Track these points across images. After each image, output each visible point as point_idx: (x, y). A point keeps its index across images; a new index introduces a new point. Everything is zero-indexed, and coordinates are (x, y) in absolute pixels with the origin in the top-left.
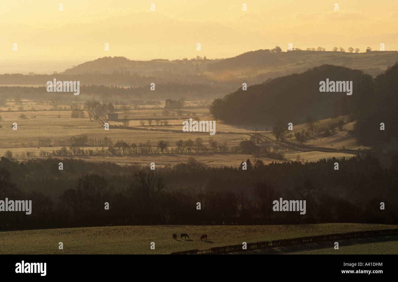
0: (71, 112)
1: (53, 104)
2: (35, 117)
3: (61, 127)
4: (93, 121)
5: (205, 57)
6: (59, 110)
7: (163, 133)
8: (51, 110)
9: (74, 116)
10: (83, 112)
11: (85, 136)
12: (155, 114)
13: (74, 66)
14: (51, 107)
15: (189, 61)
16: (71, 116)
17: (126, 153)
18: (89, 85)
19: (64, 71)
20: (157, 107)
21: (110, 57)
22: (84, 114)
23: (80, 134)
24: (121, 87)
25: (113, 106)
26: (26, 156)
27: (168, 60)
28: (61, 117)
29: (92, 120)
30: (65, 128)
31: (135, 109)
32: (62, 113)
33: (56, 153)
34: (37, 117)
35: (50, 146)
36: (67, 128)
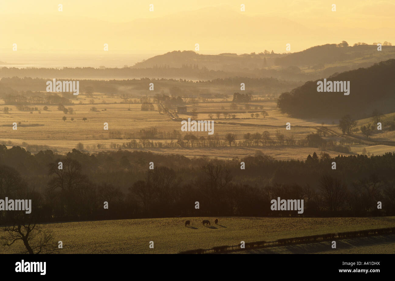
0: (141, 105)
1: (123, 97)
2: (105, 110)
3: (131, 120)
4: (162, 114)
5: (273, 51)
6: (129, 104)
7: (231, 127)
8: (121, 103)
9: (144, 109)
10: (153, 105)
11: (155, 129)
12: (223, 108)
13: (144, 60)
14: (122, 100)
15: (257, 55)
16: (140, 110)
17: (194, 146)
18: (158, 79)
19: (135, 64)
20: (225, 100)
21: (179, 51)
22: (153, 107)
23: (150, 127)
24: (190, 81)
25: (182, 99)
26: (97, 148)
27: (236, 54)
28: (131, 110)
29: (161, 112)
30: (135, 121)
31: (204, 102)
32: (132, 106)
33: (126, 146)
34: (107, 110)
35: (121, 139)
36: (136, 121)
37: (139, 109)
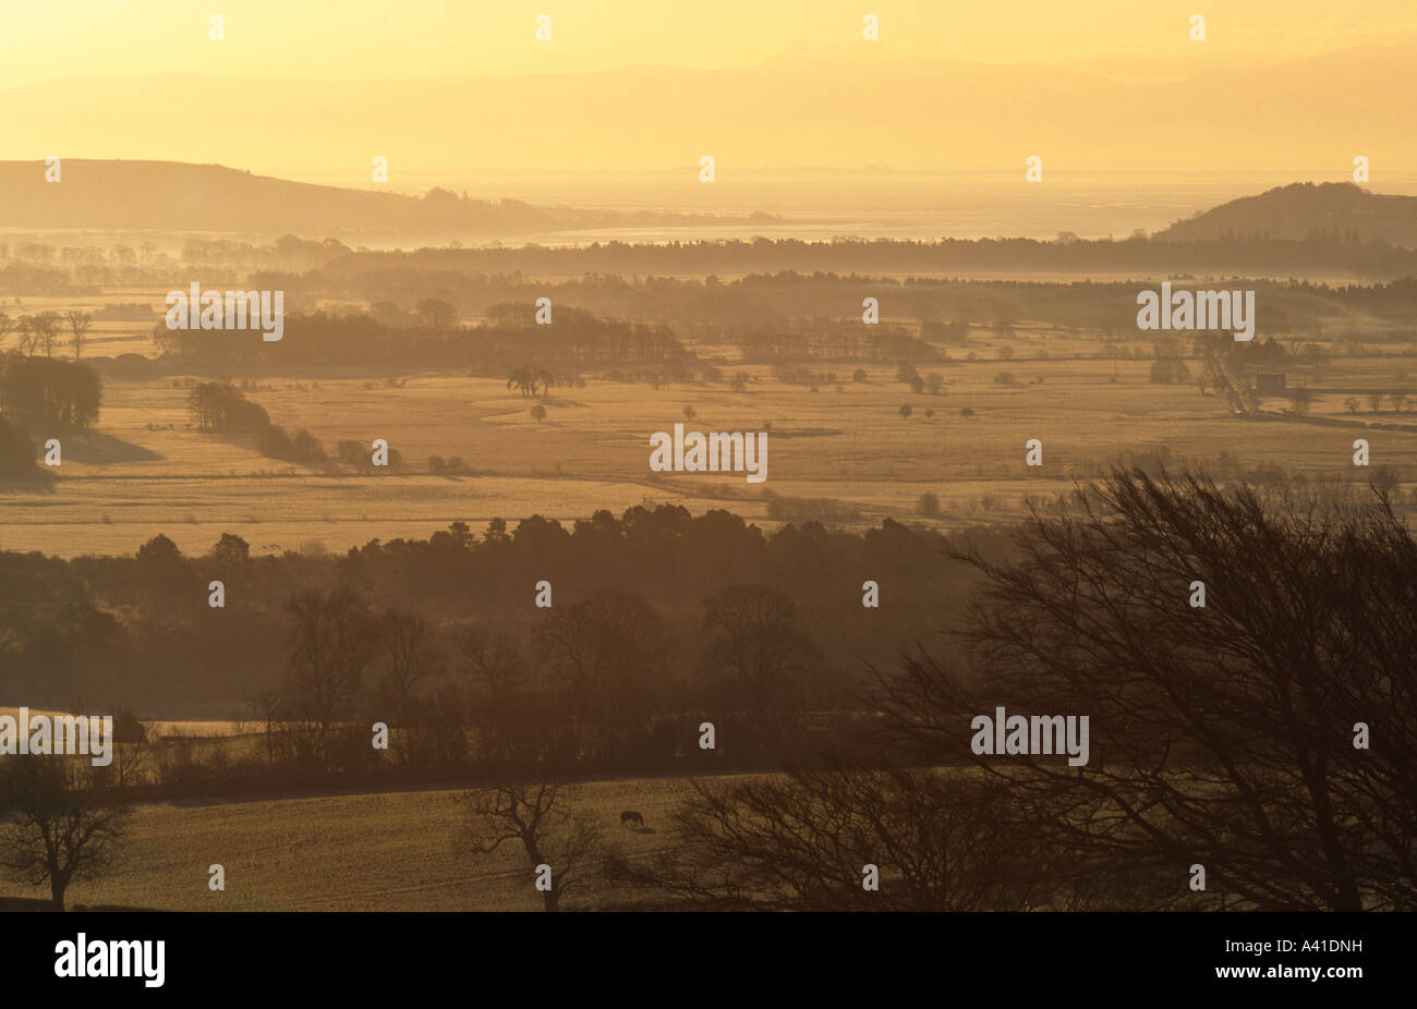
0: (1148, 364)
1: (1106, 337)
2: (1041, 381)
3: (1109, 415)
4: (1209, 395)
6: (1118, 359)
7: (1405, 438)
8: (1096, 357)
9: (1158, 378)
10: (1187, 365)
11: (1164, 448)
12: (1403, 374)
13: (1199, 212)
14: (1097, 348)
16: (1146, 379)
17: (1275, 502)
19: (1169, 227)
21: (1310, 185)
22: (1188, 370)
23: (1158, 440)
24: (1320, 284)
25: (1282, 347)
26: (980, 507)
28: (1119, 379)
29: (1206, 391)
30: (1119, 419)
31: (1349, 356)
32: (1125, 367)
33: (1069, 501)
34: (1047, 380)
35: (1060, 478)
36: (1125, 419)
37: (1144, 376)
